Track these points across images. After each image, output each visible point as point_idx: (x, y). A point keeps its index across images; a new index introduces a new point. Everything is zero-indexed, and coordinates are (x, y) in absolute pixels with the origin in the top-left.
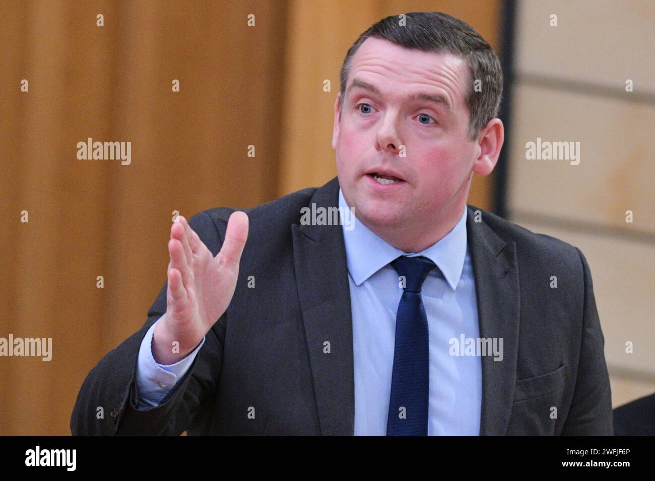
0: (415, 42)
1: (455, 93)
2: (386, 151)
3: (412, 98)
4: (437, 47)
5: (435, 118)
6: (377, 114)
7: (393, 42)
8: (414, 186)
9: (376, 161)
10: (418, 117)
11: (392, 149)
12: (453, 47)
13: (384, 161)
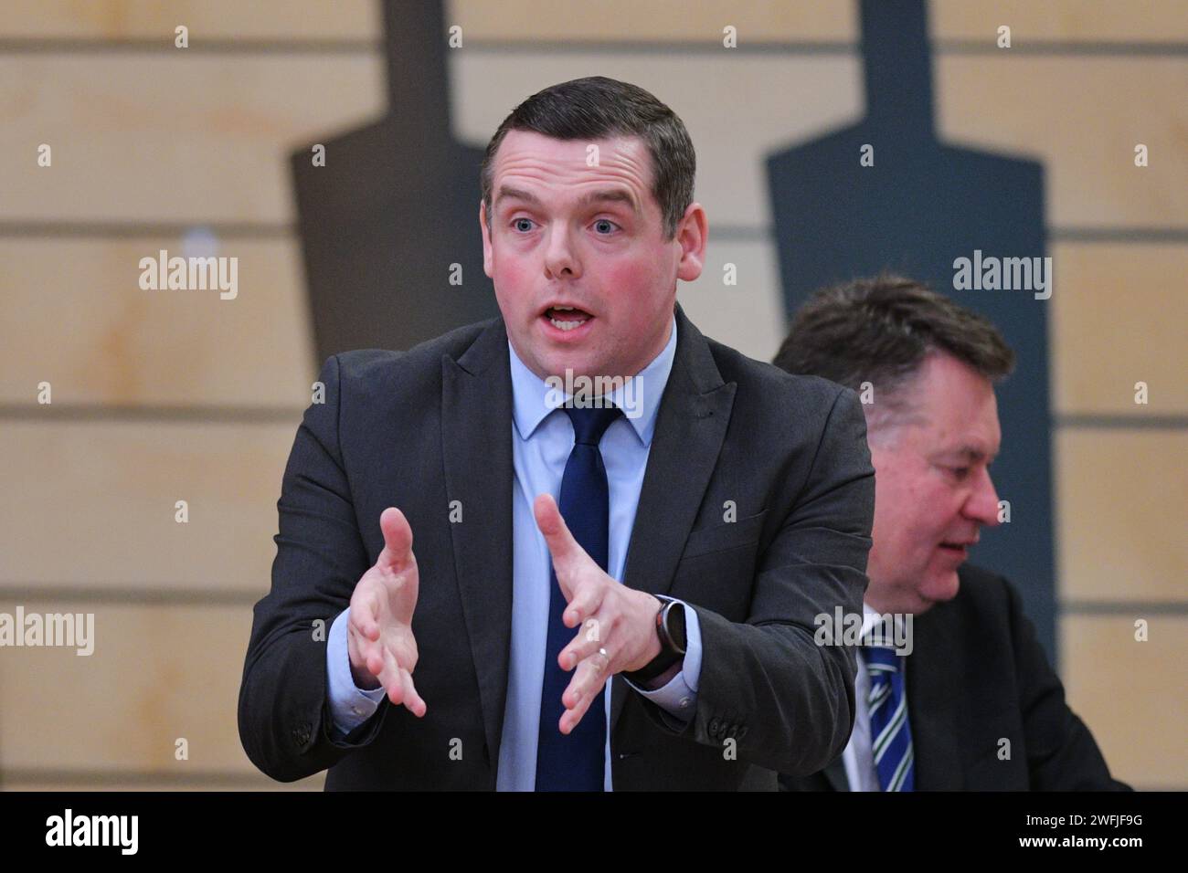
0: (574, 130)
1: (638, 185)
2: (560, 278)
3: (583, 201)
4: (604, 131)
5: (618, 223)
6: (539, 231)
7: (543, 133)
8: (605, 319)
9: (551, 295)
10: (595, 226)
11: (568, 275)
12: (624, 127)
13: (560, 292)
